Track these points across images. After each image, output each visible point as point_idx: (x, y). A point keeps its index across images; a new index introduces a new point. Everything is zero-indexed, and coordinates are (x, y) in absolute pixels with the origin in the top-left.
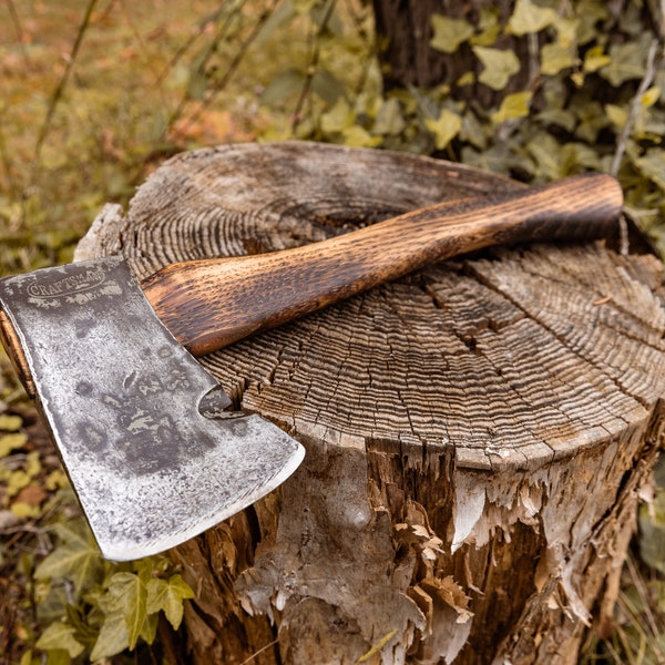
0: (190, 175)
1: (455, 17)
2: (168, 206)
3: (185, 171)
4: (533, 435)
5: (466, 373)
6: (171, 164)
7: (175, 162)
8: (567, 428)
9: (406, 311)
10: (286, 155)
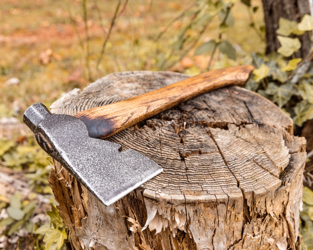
0: (114, 81)
1: (291, 20)
2: (98, 92)
3: (114, 79)
4: (181, 192)
5: (171, 166)
6: (110, 76)
7: (111, 76)
8: (199, 193)
9: (165, 142)
10: (162, 77)
